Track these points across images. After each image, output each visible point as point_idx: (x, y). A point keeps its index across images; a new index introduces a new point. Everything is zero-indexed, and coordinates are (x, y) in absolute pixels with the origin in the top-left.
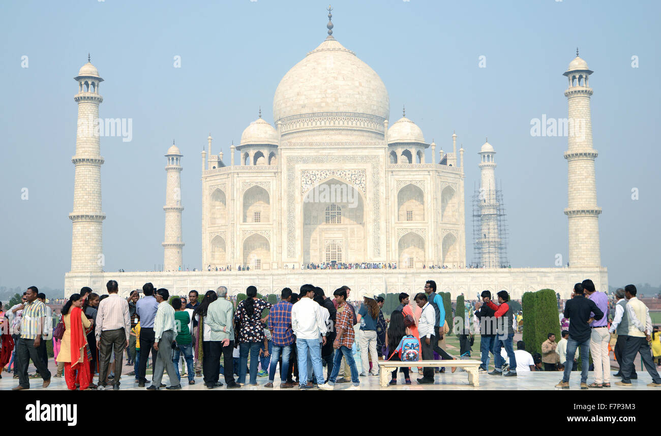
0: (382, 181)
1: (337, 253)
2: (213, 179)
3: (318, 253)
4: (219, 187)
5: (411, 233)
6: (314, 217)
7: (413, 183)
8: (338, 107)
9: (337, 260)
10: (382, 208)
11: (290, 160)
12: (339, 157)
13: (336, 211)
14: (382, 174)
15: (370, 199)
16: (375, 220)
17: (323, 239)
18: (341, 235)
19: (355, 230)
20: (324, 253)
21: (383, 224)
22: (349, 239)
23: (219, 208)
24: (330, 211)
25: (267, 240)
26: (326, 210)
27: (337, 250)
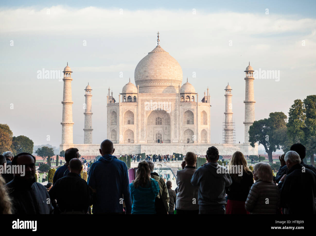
0: (178, 109)
1: (160, 136)
2: (111, 107)
3: (152, 136)
4: (114, 110)
5: (189, 129)
6: (151, 122)
7: (190, 110)
8: (161, 77)
9: (160, 139)
10: (177, 119)
11: (142, 100)
12: (161, 99)
13: (160, 120)
14: (178, 106)
15: (173, 116)
16: (175, 124)
17: (155, 131)
18: (162, 129)
19: (167, 127)
20: (155, 136)
21: (178, 126)
22: (165, 131)
23: (114, 118)
24: (157, 120)
25: (133, 131)
26: (156, 119)
27: (160, 135)
